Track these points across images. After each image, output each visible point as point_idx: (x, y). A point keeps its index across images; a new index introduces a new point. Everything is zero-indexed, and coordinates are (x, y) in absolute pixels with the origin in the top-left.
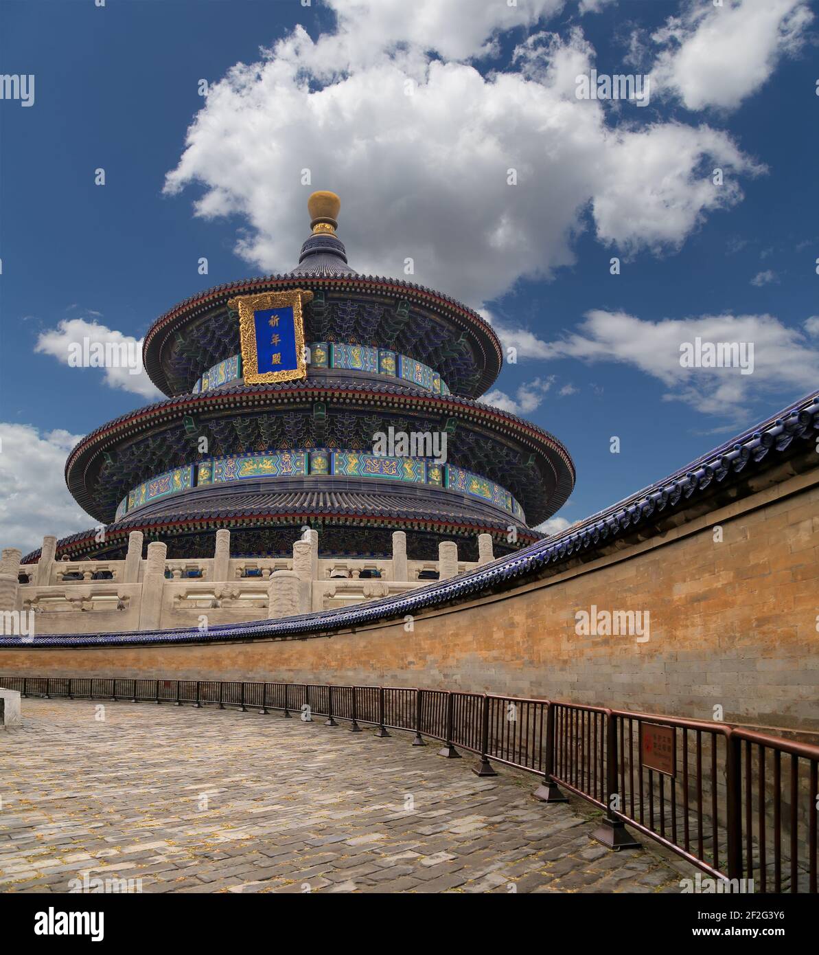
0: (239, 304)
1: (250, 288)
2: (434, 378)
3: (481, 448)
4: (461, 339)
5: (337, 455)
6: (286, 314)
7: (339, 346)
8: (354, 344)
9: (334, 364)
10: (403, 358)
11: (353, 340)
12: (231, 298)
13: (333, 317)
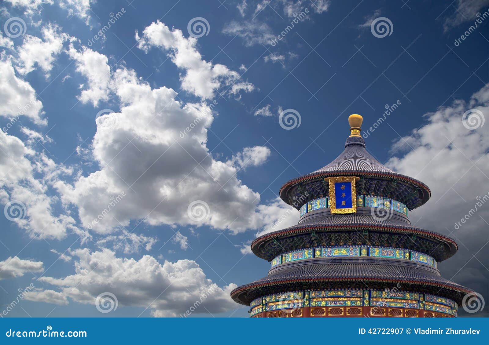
0: (329, 180)
1: (334, 174)
2: (404, 207)
3: (424, 244)
4: (416, 192)
5: (371, 248)
6: (348, 185)
7: (368, 197)
8: (374, 196)
9: (366, 205)
10: (393, 201)
11: (373, 193)
12: (325, 177)
13: (366, 185)
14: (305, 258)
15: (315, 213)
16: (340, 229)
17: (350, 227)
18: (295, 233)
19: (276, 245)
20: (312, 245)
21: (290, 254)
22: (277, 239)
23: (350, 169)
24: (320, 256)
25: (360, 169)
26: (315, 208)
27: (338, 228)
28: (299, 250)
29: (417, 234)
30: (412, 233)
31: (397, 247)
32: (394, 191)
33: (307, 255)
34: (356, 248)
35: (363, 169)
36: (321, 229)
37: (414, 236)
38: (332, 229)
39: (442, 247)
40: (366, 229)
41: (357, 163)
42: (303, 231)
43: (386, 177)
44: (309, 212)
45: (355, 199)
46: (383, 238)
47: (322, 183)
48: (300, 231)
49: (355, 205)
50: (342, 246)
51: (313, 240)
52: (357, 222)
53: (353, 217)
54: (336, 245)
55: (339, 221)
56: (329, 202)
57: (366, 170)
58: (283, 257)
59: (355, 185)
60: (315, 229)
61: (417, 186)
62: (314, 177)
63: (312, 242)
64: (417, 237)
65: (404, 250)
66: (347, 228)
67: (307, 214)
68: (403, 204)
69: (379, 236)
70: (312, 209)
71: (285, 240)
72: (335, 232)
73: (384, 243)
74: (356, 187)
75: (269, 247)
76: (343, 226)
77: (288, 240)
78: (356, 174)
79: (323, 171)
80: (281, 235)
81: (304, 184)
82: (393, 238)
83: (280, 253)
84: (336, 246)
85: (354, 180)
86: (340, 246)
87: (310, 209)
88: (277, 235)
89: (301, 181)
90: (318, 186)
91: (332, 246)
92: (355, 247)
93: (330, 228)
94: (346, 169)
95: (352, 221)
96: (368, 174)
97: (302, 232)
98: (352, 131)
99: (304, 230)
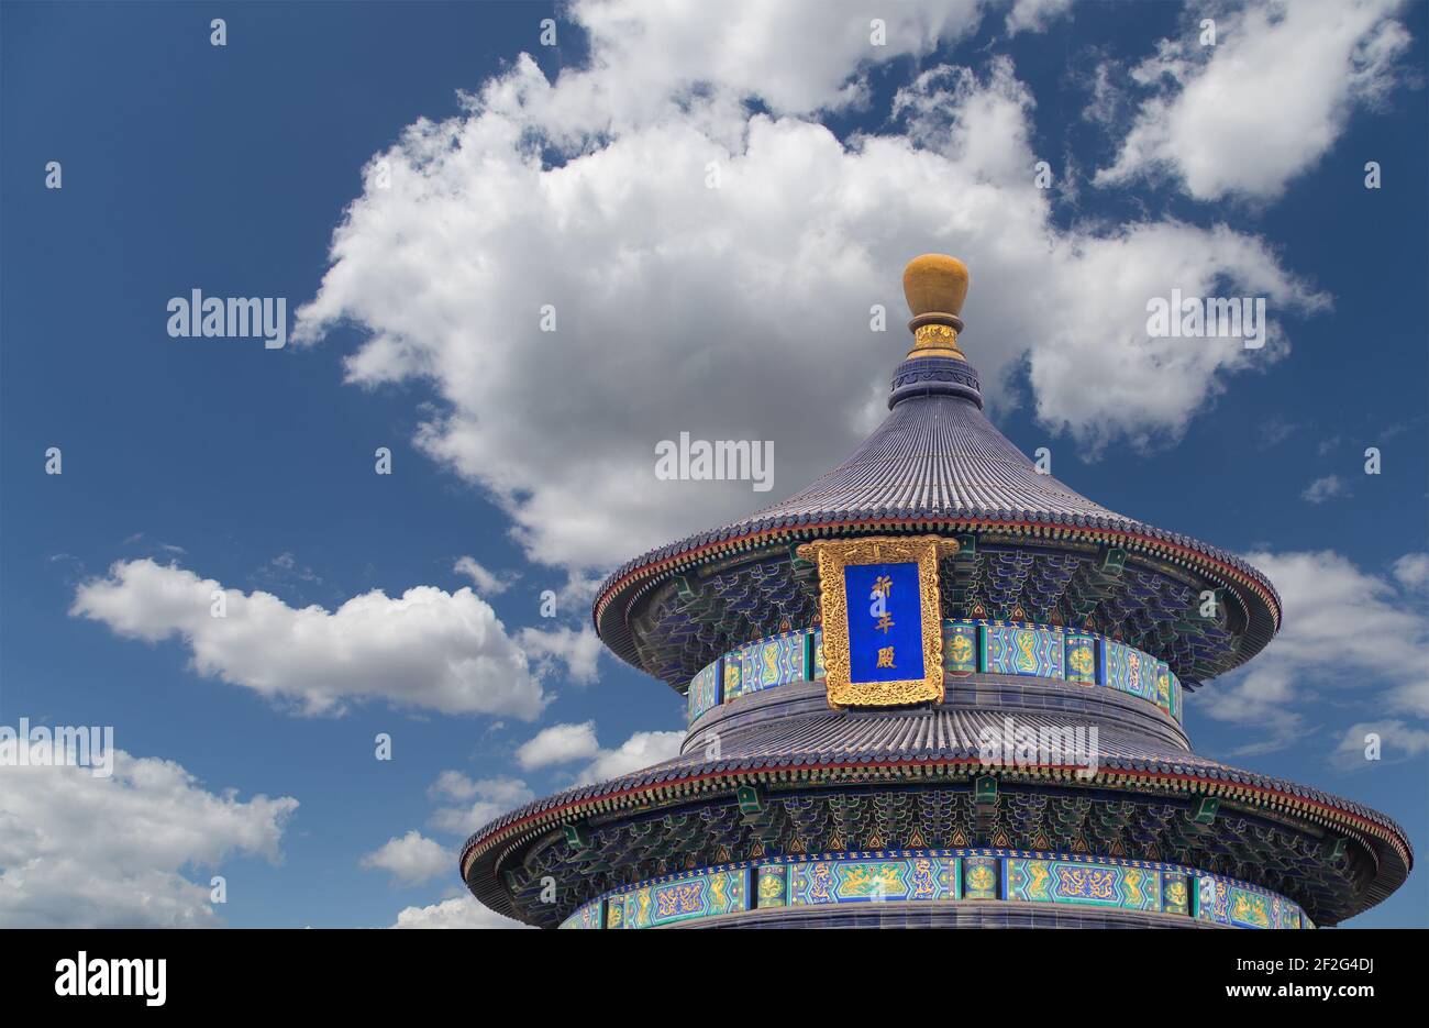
0: (820, 555)
1: (841, 528)
2: (1159, 673)
3: (1254, 840)
5: (1011, 863)
6: (905, 576)
7: (996, 630)
8: (1022, 623)
9: (987, 666)
10: (1108, 645)
11: (1018, 612)
12: (803, 540)
13: (985, 574)
14: (713, 910)
15: (758, 703)
16: (871, 776)
17: (917, 768)
18: (665, 796)
19: (580, 854)
20: (743, 852)
21: (643, 892)
22: (584, 826)
23: (913, 504)
24: (779, 903)
25: (959, 505)
26: (757, 684)
27: (860, 769)
28: (686, 876)
29: (1220, 793)
30: (1198, 790)
31: (1130, 858)
32: (1111, 602)
33: (722, 898)
34: (944, 860)
35: (971, 505)
36: (784, 779)
37: (1208, 804)
38: (833, 776)
39: (1336, 854)
40: (988, 773)
41: (946, 476)
42: (700, 789)
43: (1074, 537)
44: (731, 701)
45: (940, 641)
46: (1068, 812)
47: (788, 565)
48: (687, 785)
49: (939, 668)
50: (880, 855)
51: (749, 830)
52: (947, 741)
53: (929, 718)
54: (853, 847)
55: (868, 736)
56: (818, 652)
57: (984, 506)
58: (611, 911)
59: (935, 577)
60: (756, 776)
61: (1219, 575)
62: (752, 540)
63: (745, 836)
64: (1223, 810)
65: (1164, 869)
66: (900, 769)
67: (720, 711)
68: (1155, 661)
69: (1049, 803)
70: (745, 687)
71: (618, 831)
72: (849, 789)
73: (1073, 839)
74: (941, 584)
75: (545, 862)
76: (886, 759)
77: (633, 829)
78: (941, 526)
79: (791, 512)
80: (600, 805)
81: (708, 571)
82: (1111, 816)
83: (597, 892)
84: (854, 855)
85: (934, 555)
86: (873, 851)
87: (736, 684)
88: (584, 809)
89: (693, 558)
90: (772, 582)
91: (834, 853)
92: (941, 855)
93: (826, 770)
94: (897, 502)
95: (926, 737)
96: (996, 526)
97: (696, 790)
98: (923, 330)
99: (707, 782)
